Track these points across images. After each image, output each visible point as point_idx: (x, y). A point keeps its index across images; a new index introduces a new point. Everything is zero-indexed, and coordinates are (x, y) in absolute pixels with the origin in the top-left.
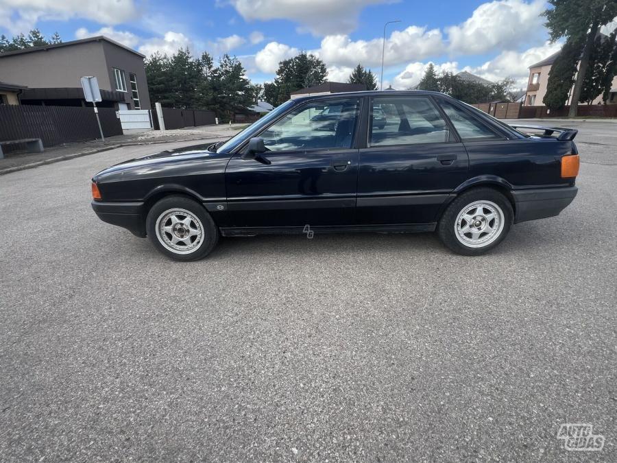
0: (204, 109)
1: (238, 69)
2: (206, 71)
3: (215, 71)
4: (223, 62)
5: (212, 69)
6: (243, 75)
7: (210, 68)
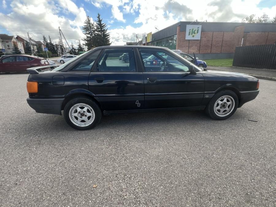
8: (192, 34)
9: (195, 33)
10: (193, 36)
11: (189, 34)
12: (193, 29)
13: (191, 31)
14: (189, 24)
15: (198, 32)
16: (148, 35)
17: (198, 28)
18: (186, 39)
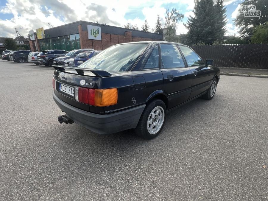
8: (94, 34)
9: (96, 34)
10: (95, 36)
11: (91, 35)
12: (94, 30)
13: (92, 31)
14: (89, 25)
15: (98, 33)
16: (37, 30)
17: (98, 29)
18: (89, 38)
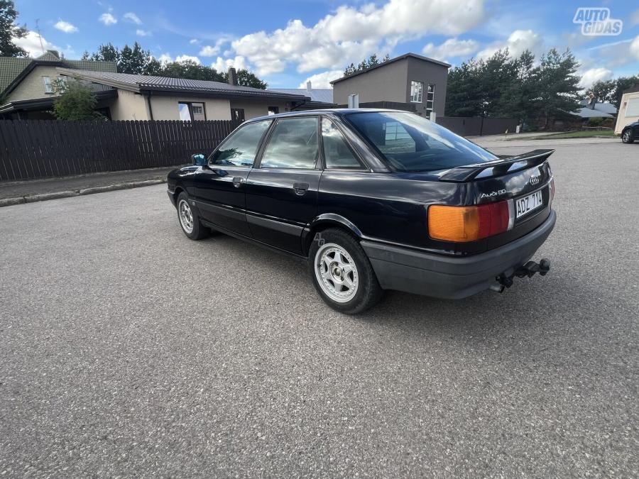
0: (505, 116)
1: (568, 65)
2: (523, 73)
3: (534, 72)
4: (546, 59)
5: (531, 69)
6: (574, 71)
7: (528, 68)
